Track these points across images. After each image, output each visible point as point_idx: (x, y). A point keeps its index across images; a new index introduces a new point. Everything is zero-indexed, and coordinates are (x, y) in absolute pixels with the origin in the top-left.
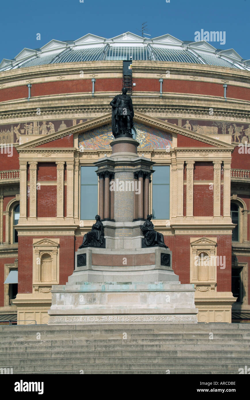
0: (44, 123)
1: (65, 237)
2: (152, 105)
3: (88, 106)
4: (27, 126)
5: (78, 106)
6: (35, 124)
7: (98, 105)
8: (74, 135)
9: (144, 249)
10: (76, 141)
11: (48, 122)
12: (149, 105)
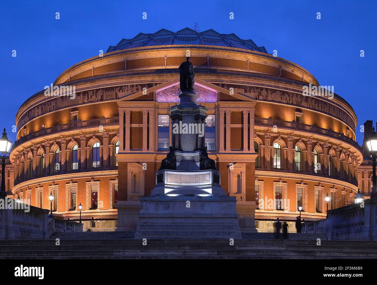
0: (135, 85)
1: (148, 162)
3: (162, 74)
4: (124, 87)
5: (156, 74)
7: (169, 74)
9: (202, 171)
11: (137, 86)
12: (201, 74)
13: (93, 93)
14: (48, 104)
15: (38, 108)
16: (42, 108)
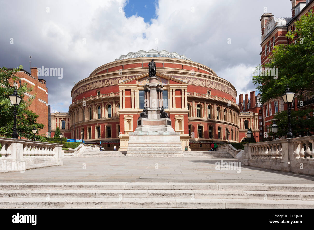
0: (128, 77)
1: (134, 115)
2: (161, 71)
3: (141, 71)
5: (138, 71)
6: (125, 77)
7: (144, 71)
8: (136, 80)
9: (161, 119)
10: (137, 82)
11: (129, 76)
12: (160, 71)
13: (107, 81)
14: (86, 87)
15: (81, 88)
16: (83, 88)
